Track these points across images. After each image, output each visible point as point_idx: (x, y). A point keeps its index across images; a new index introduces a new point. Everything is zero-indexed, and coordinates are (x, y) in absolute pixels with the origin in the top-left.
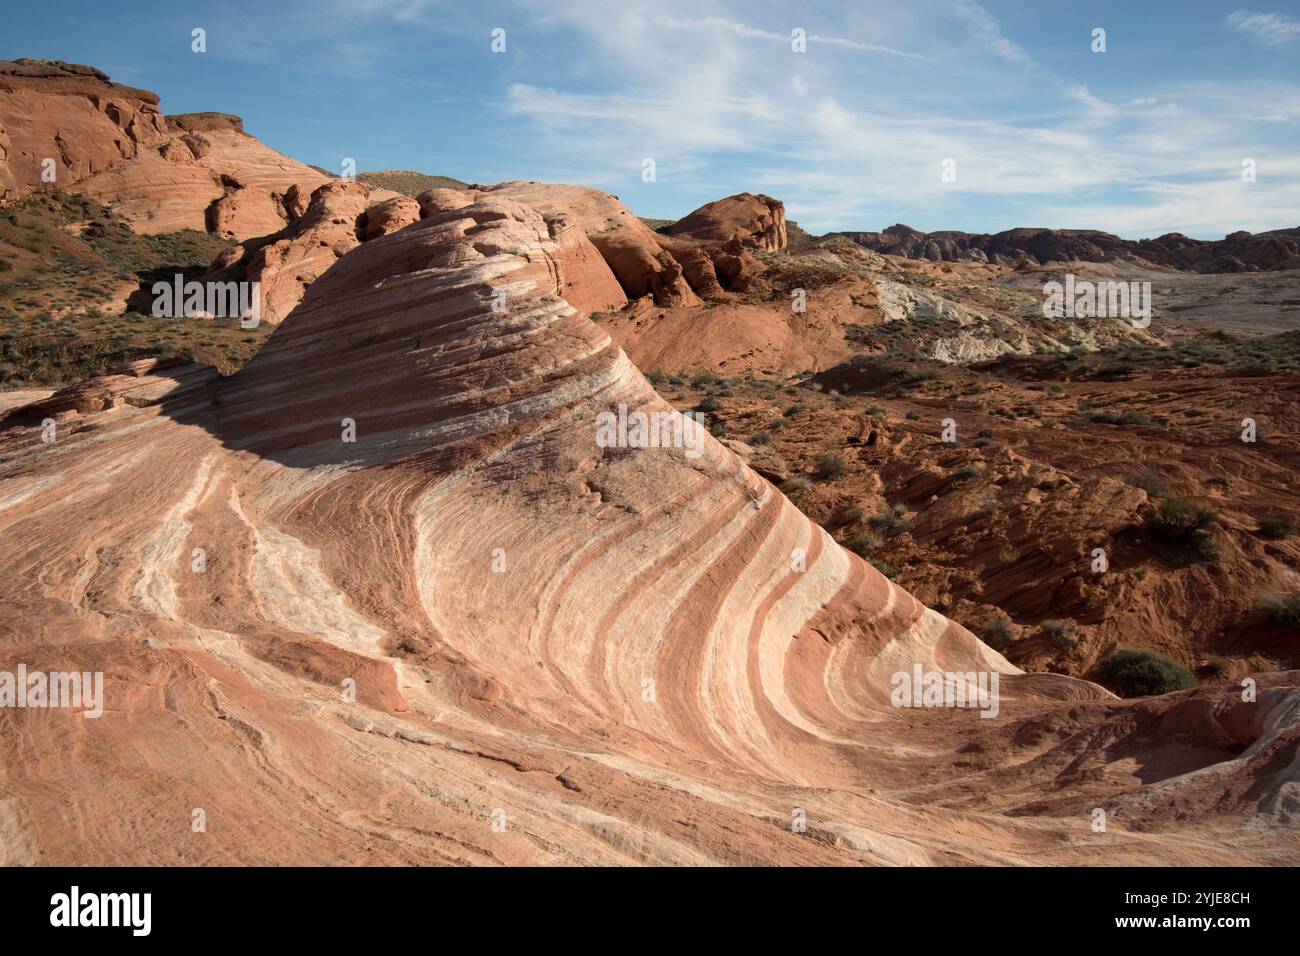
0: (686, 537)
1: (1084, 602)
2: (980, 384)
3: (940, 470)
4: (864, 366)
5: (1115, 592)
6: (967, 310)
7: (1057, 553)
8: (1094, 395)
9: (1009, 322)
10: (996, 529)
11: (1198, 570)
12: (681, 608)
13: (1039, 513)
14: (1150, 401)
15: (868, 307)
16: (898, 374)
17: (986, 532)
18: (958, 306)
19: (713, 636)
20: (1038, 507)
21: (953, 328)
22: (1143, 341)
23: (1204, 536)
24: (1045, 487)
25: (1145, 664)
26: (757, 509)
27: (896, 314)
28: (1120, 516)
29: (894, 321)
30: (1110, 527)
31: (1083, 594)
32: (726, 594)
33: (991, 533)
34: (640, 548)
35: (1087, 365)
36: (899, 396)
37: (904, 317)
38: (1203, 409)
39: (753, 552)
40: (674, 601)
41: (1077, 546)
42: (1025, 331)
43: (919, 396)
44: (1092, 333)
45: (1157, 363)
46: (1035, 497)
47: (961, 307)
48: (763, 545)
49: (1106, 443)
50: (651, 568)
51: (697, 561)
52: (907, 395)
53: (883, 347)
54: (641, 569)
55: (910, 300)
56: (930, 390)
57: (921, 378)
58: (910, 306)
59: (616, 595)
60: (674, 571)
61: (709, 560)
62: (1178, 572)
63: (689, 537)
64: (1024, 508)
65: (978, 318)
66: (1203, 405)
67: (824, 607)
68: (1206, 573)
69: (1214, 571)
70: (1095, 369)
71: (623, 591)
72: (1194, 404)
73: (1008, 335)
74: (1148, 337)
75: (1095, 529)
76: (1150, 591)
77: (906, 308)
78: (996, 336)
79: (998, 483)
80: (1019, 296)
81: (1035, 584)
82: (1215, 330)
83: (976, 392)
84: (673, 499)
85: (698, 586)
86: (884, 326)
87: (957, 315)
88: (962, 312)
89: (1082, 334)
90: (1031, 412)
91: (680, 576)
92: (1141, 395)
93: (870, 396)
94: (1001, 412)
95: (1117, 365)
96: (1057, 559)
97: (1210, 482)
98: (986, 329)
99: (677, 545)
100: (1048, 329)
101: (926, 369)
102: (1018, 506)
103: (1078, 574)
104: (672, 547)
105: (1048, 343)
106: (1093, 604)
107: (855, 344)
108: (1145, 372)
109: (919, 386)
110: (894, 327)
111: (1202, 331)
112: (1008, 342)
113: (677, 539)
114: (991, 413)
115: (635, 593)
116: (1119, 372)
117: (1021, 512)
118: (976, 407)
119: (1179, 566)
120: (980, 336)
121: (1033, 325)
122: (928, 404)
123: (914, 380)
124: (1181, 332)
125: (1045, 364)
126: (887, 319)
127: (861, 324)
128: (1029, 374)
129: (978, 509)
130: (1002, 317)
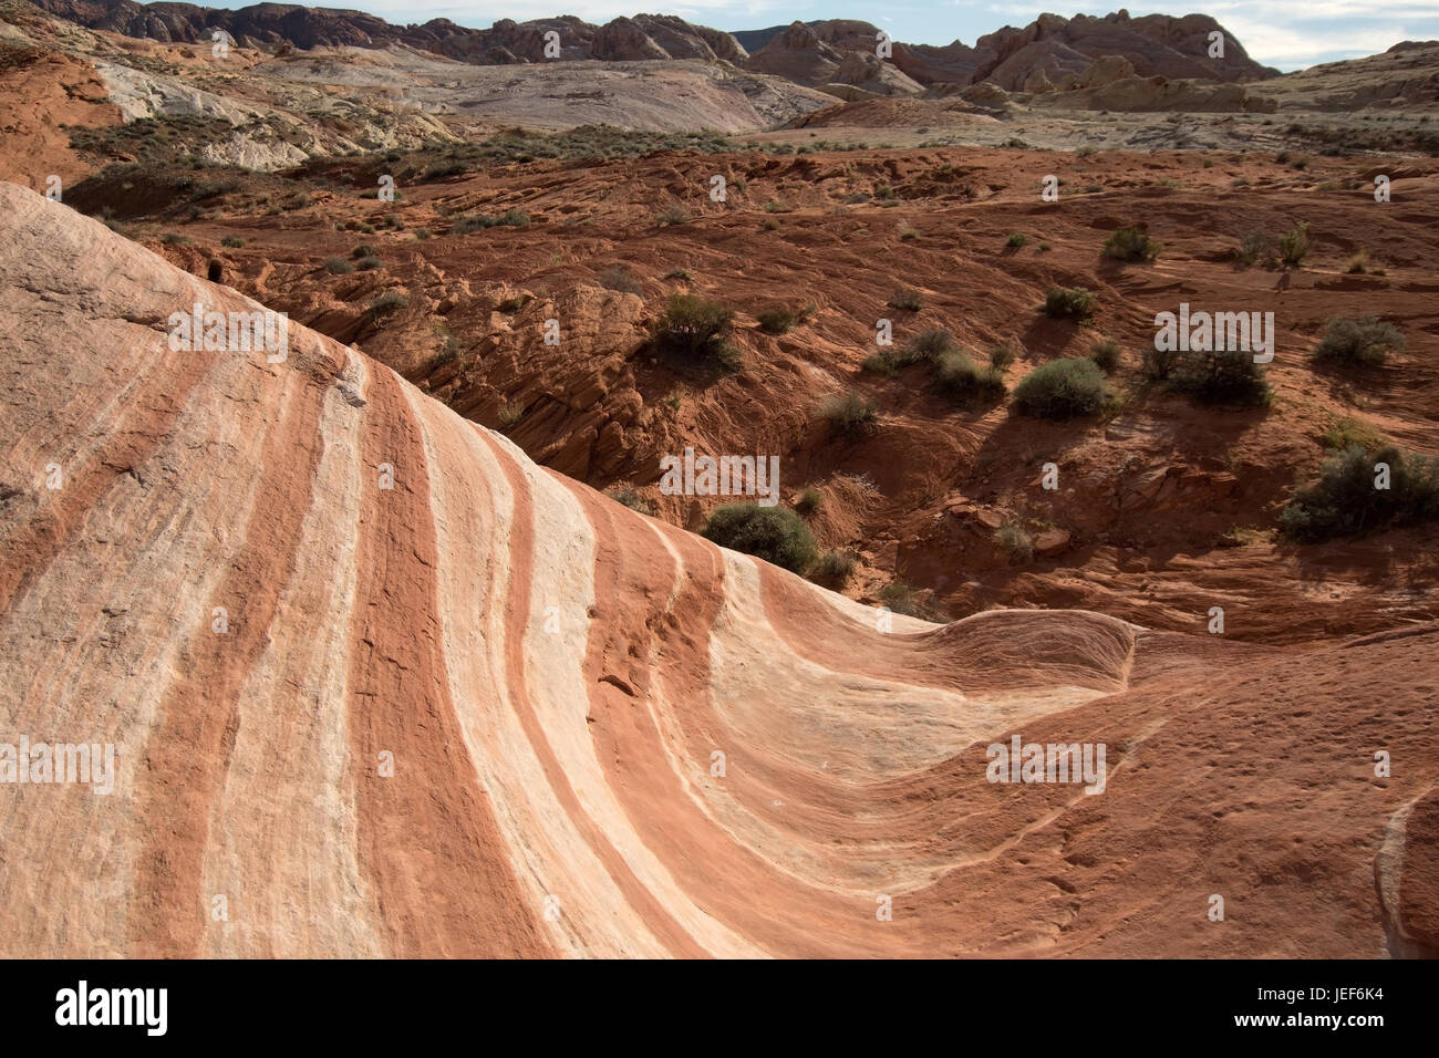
0: (236, 537)
1: (630, 455)
2: (302, 194)
3: (341, 305)
4: (127, 180)
5: (660, 434)
6: (236, 105)
7: (572, 395)
8: (448, 198)
9: (294, 121)
10: (470, 377)
11: (727, 384)
12: (369, 813)
13: (519, 344)
14: (514, 200)
15: (92, 101)
16: (184, 188)
17: (458, 383)
18: (221, 99)
20: (515, 337)
21: (223, 129)
22: (443, 139)
23: (716, 342)
24: (507, 308)
25: (757, 520)
26: (357, 403)
27: (137, 111)
29: (138, 120)
30: (624, 348)
31: (626, 445)
33: (465, 384)
34: (97, 627)
35: (413, 166)
36: (195, 218)
37: (151, 115)
38: (577, 204)
39: (427, 525)
40: (332, 795)
41: (595, 381)
42: (314, 131)
43: (226, 216)
44: (391, 132)
45: (489, 159)
46: (501, 323)
47: (227, 100)
48: (433, 501)
49: (523, 247)
50: (182, 692)
51: (313, 607)
52: (206, 216)
53: (132, 157)
54: (150, 711)
55: (154, 91)
56: (237, 207)
57: (221, 192)
58: (155, 99)
60: (266, 676)
61: (344, 592)
62: (708, 392)
63: (241, 533)
64: (496, 340)
65: (252, 116)
66: (574, 199)
67: (592, 613)
68: (739, 388)
69: (745, 382)
70: (423, 171)
72: (565, 199)
73: (296, 138)
74: (450, 137)
75: (607, 353)
76: (693, 423)
77: (150, 103)
78: (282, 139)
79: (440, 312)
80: (296, 89)
81: (561, 443)
82: (513, 127)
83: (300, 205)
84: (114, 419)
85: (363, 696)
86: (125, 127)
87: (224, 112)
88: (229, 108)
89: (381, 134)
90: (390, 223)
91: (295, 685)
92: (502, 194)
93: (151, 221)
94: (352, 226)
95: (446, 165)
96: (578, 403)
97: (668, 278)
98: (267, 130)
99: (217, 576)
100: (342, 129)
101: (225, 180)
102: (485, 339)
103: (611, 419)
104: (210, 585)
105: (344, 147)
106: (640, 456)
107: (90, 155)
108: (480, 170)
109: (221, 203)
110: (140, 129)
111: (502, 129)
112: (299, 146)
113: (212, 553)
114: (340, 229)
116: (451, 173)
117: (494, 347)
118: (314, 223)
119: (707, 384)
120: (261, 139)
121: (323, 123)
122: (243, 225)
123: (209, 195)
124: (482, 130)
125: (363, 169)
126: (127, 119)
127: (91, 126)
128: (347, 181)
129: (431, 353)
130: (282, 114)
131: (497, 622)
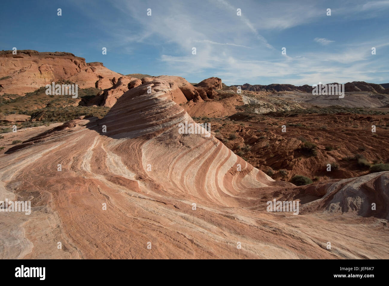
0: (201, 153)
1: (288, 165)
2: (265, 118)
3: (256, 137)
4: (239, 115)
5: (295, 163)
6: (262, 102)
7: (282, 155)
8: (290, 120)
9: (271, 104)
10: (269, 150)
11: (313, 158)
12: (200, 168)
13: (278, 146)
14: (302, 121)
15: (240, 102)
16: (247, 116)
17: (267, 150)
18: (260, 101)
19: (208, 174)
20: (278, 145)
21: (259, 106)
22: (300, 108)
23: (314, 150)
24: (279, 140)
25: (302, 178)
26: (217, 146)
27: (246, 103)
28: (296, 146)
29: (246, 105)
30: (294, 149)
31: (288, 164)
32: (210, 165)
33: (268, 151)
34: (191, 155)
35: (288, 113)
36: (247, 121)
37: (248, 104)
38: (313, 123)
39: (216, 156)
40: (199, 167)
41: (286, 153)
42: (274, 106)
43: (252, 121)
44: (289, 107)
45: (303, 113)
46: (277, 143)
47: (261, 101)
48: (218, 154)
49: (292, 130)
50: (194, 160)
51: (204, 158)
52: (249, 121)
53: (244, 110)
54: (192, 160)
55: (249, 100)
56: (254, 120)
57: (252, 117)
58: (249, 101)
59: (186, 166)
60: (199, 160)
61: (206, 158)
62: (308, 158)
63: (202, 153)
64: (275, 145)
65: (264, 104)
66: (313, 122)
67: (232, 167)
68: (314, 158)
69: (316, 158)
70: (290, 114)
71: (188, 165)
72: (311, 122)
73: (271, 107)
74: (301, 107)
75: (290, 149)
76: (303, 163)
77: (248, 102)
78: (268, 108)
79: (269, 140)
80: (273, 99)
81: (277, 162)
82: (315, 106)
83: (264, 120)
84: (198, 144)
85: (204, 163)
86: (244, 106)
87: (260, 103)
88: (261, 102)
89: (287, 107)
90: (276, 124)
91: (200, 161)
92: (300, 120)
93: (241, 121)
94: (270, 124)
95: (295, 113)
96: (282, 156)
97: (315, 139)
98: (266, 106)
99: (199, 155)
100: (279, 106)
101: (253, 115)
102: (274, 145)
103: (287, 159)
104: (198, 155)
105: (280, 109)
106: (290, 166)
107: (237, 110)
108: (301, 115)
109: (252, 119)
110: (246, 106)
111: (313, 106)
112: (271, 109)
113: (199, 153)
114: (267, 124)
115: (190, 165)
116: (295, 115)
117: (274, 146)
118: (264, 123)
119: (309, 157)
120: (265, 107)
121: (276, 105)
122: (254, 123)
123: (250, 118)
124: (308, 106)
125: (279, 114)
126: (244, 104)
127: (239, 105)
128: (276, 116)
129: (265, 145)
130: (269, 103)
131: (219, 164)
